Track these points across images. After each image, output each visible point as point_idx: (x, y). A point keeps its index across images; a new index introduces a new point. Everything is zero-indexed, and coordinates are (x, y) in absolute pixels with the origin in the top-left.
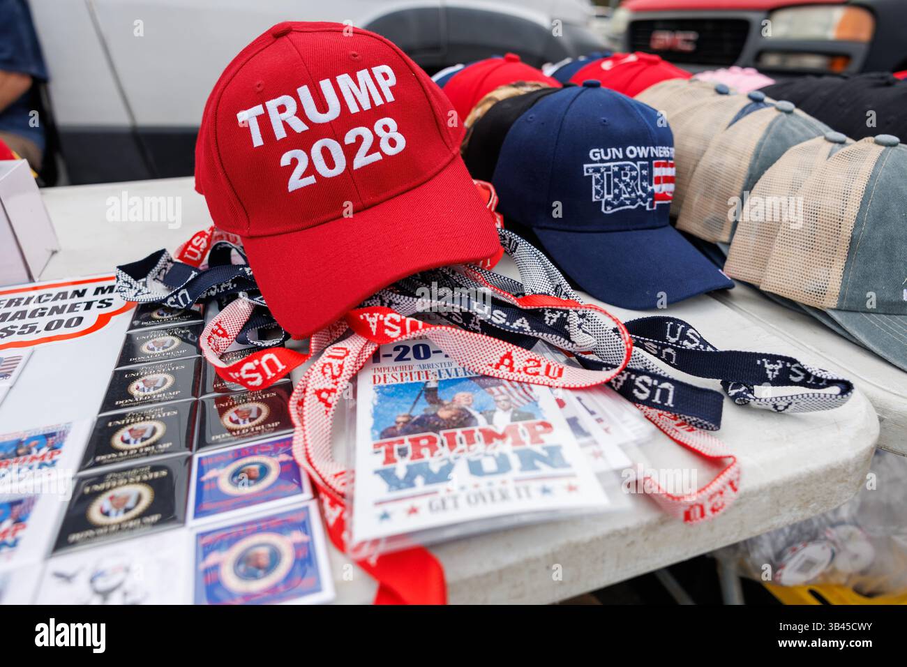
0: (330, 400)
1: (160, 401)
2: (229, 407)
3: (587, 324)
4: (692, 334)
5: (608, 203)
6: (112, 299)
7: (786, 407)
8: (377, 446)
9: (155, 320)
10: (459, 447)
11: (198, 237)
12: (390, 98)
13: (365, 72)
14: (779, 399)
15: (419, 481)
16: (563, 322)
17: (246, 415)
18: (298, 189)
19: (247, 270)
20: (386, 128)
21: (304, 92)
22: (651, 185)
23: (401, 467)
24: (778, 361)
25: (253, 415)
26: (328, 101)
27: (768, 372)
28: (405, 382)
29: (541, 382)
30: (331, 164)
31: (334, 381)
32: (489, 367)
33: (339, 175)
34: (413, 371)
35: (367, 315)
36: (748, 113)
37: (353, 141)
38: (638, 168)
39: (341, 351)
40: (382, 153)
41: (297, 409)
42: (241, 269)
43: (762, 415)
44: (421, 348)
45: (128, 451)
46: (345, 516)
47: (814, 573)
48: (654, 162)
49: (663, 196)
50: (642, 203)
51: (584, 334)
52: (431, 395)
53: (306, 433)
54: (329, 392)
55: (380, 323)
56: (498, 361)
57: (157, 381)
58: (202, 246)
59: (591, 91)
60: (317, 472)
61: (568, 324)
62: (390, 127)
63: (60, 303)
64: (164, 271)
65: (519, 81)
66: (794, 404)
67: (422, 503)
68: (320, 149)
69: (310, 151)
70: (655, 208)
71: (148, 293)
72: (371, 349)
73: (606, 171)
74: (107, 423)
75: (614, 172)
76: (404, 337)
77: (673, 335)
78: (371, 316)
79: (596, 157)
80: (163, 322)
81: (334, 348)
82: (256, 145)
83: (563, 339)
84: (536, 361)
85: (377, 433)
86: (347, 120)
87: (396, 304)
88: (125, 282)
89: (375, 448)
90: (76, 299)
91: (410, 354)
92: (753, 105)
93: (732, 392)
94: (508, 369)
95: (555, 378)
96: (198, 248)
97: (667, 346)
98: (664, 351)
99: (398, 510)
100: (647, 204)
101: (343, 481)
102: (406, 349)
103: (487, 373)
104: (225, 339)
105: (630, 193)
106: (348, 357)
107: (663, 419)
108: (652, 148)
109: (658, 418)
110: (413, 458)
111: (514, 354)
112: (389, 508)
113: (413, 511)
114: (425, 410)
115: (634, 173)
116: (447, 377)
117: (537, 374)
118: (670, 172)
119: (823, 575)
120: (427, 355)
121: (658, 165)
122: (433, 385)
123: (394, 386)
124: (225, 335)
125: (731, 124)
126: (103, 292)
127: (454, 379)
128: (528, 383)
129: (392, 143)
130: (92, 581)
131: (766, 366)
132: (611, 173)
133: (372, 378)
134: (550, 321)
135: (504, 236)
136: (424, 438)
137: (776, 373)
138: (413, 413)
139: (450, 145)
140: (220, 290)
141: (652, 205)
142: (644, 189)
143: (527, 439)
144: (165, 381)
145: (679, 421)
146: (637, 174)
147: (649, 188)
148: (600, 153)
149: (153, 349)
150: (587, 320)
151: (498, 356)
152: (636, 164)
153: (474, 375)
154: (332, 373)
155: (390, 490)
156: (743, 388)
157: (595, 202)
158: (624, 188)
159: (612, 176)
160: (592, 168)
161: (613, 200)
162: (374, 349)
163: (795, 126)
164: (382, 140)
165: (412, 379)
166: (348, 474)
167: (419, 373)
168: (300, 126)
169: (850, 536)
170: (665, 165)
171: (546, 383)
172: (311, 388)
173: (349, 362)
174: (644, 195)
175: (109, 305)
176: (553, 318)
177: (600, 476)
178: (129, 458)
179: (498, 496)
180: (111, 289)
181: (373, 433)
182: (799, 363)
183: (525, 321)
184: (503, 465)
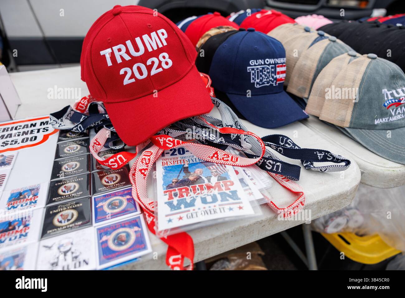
0: (145, 173)
1: (75, 174)
2: (104, 176)
3: (248, 138)
4: (290, 142)
5: (257, 83)
6: (48, 128)
7: (325, 170)
8: (165, 192)
9: (68, 137)
10: (198, 192)
11: (83, 100)
12: (165, 44)
13: (154, 33)
14: (322, 167)
15: (182, 206)
16: (238, 137)
17: (111, 179)
18: (128, 84)
19: (107, 116)
20: (164, 57)
21: (129, 43)
22: (275, 75)
23: (175, 201)
24: (323, 152)
25: (114, 179)
26: (139, 47)
27: (319, 157)
28: (175, 164)
29: (229, 164)
30: (141, 73)
31: (147, 165)
32: (209, 158)
33: (145, 78)
34: (178, 160)
35: (159, 138)
36: (317, 41)
37: (150, 63)
38: (270, 68)
39: (149, 153)
40: (163, 68)
41: (132, 177)
42: (104, 115)
43: (316, 174)
44: (181, 149)
45: (65, 196)
46: (154, 220)
47: (340, 228)
48: (277, 65)
49: (281, 80)
50: (272, 83)
51: (246, 143)
52: (186, 170)
53: (137, 187)
54: (145, 170)
55: (164, 142)
56: (212, 155)
57: (73, 165)
58: (86, 104)
59: (251, 33)
60: (142, 203)
61: (240, 138)
62: (166, 57)
63: (26, 130)
64: (70, 115)
65: (220, 26)
66: (328, 169)
67: (184, 215)
68: (136, 67)
69: (132, 68)
70: (277, 85)
71: (64, 125)
72: (161, 151)
73: (257, 69)
74: (55, 184)
75: (260, 70)
76: (174, 147)
77: (282, 142)
78: (161, 138)
79: (252, 64)
80: (72, 138)
81: (146, 152)
82: (109, 65)
83: (238, 146)
84: (227, 155)
85: (165, 187)
86: (148, 55)
87: (171, 133)
88: (54, 121)
89: (164, 193)
90: (33, 128)
91: (177, 153)
92: (320, 38)
93: (305, 165)
94: (216, 159)
95: (235, 162)
96: (84, 104)
97: (280, 147)
98: (278, 149)
99: (175, 218)
100: (274, 83)
101: (153, 206)
102: (175, 150)
103: (208, 160)
104: (99, 146)
105: (267, 79)
106: (152, 155)
107: (277, 176)
108: (276, 59)
109: (275, 176)
110: (179, 197)
111: (218, 152)
112: (171, 217)
113: (181, 218)
114: (184, 177)
115: (268, 70)
116: (192, 162)
117: (228, 160)
118: (284, 69)
119: (344, 229)
120: (184, 153)
121: (278, 67)
122: (186, 166)
123: (171, 166)
124: (99, 144)
125: (310, 47)
126: (44, 124)
127: (194, 163)
128: (224, 164)
129: (167, 63)
130: (59, 248)
131: (318, 154)
132: (259, 70)
133: (162, 163)
134: (233, 137)
135: (214, 100)
136: (183, 188)
137: (322, 157)
138: (179, 178)
139: (191, 62)
140: (95, 124)
141: (276, 84)
142: (273, 77)
143: (224, 188)
144: (76, 165)
145: (284, 177)
146: (270, 71)
147: (275, 77)
148: (254, 62)
149: (69, 151)
150: (248, 136)
151: (212, 153)
152: (269, 66)
153: (203, 161)
154: (146, 162)
155: (171, 210)
156: (309, 163)
157: (252, 83)
158: (264, 77)
159: (259, 72)
160: (251, 68)
161: (260, 82)
162: (162, 151)
163: (336, 48)
164: (162, 63)
165: (178, 163)
166: (154, 203)
167: (180, 160)
168: (127, 58)
169: (355, 214)
170: (282, 66)
171: (231, 164)
172: (138, 169)
173: (152, 158)
174: (273, 79)
175: (47, 130)
176: (234, 136)
177: (252, 202)
178: (66, 198)
179: (212, 212)
180: (47, 122)
181: (163, 187)
182: (331, 153)
183: (223, 139)
184: (215, 199)
